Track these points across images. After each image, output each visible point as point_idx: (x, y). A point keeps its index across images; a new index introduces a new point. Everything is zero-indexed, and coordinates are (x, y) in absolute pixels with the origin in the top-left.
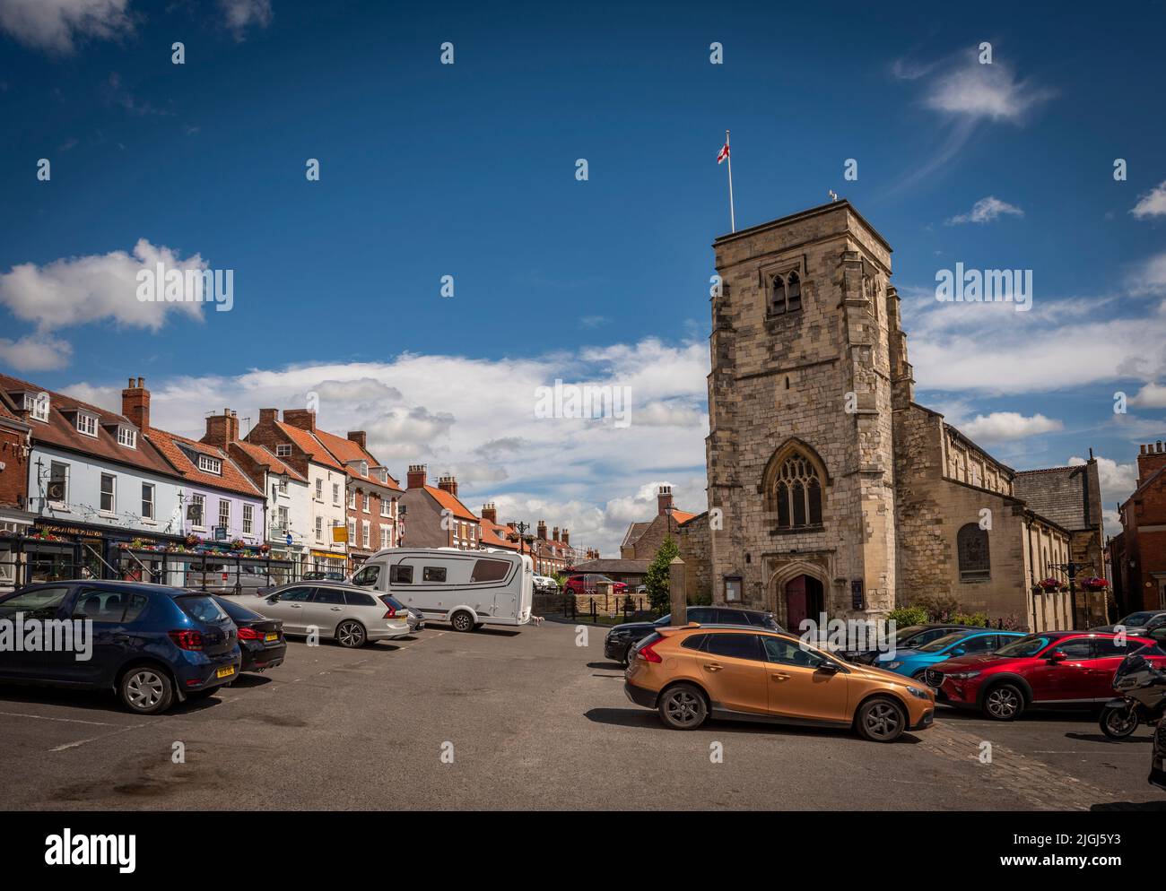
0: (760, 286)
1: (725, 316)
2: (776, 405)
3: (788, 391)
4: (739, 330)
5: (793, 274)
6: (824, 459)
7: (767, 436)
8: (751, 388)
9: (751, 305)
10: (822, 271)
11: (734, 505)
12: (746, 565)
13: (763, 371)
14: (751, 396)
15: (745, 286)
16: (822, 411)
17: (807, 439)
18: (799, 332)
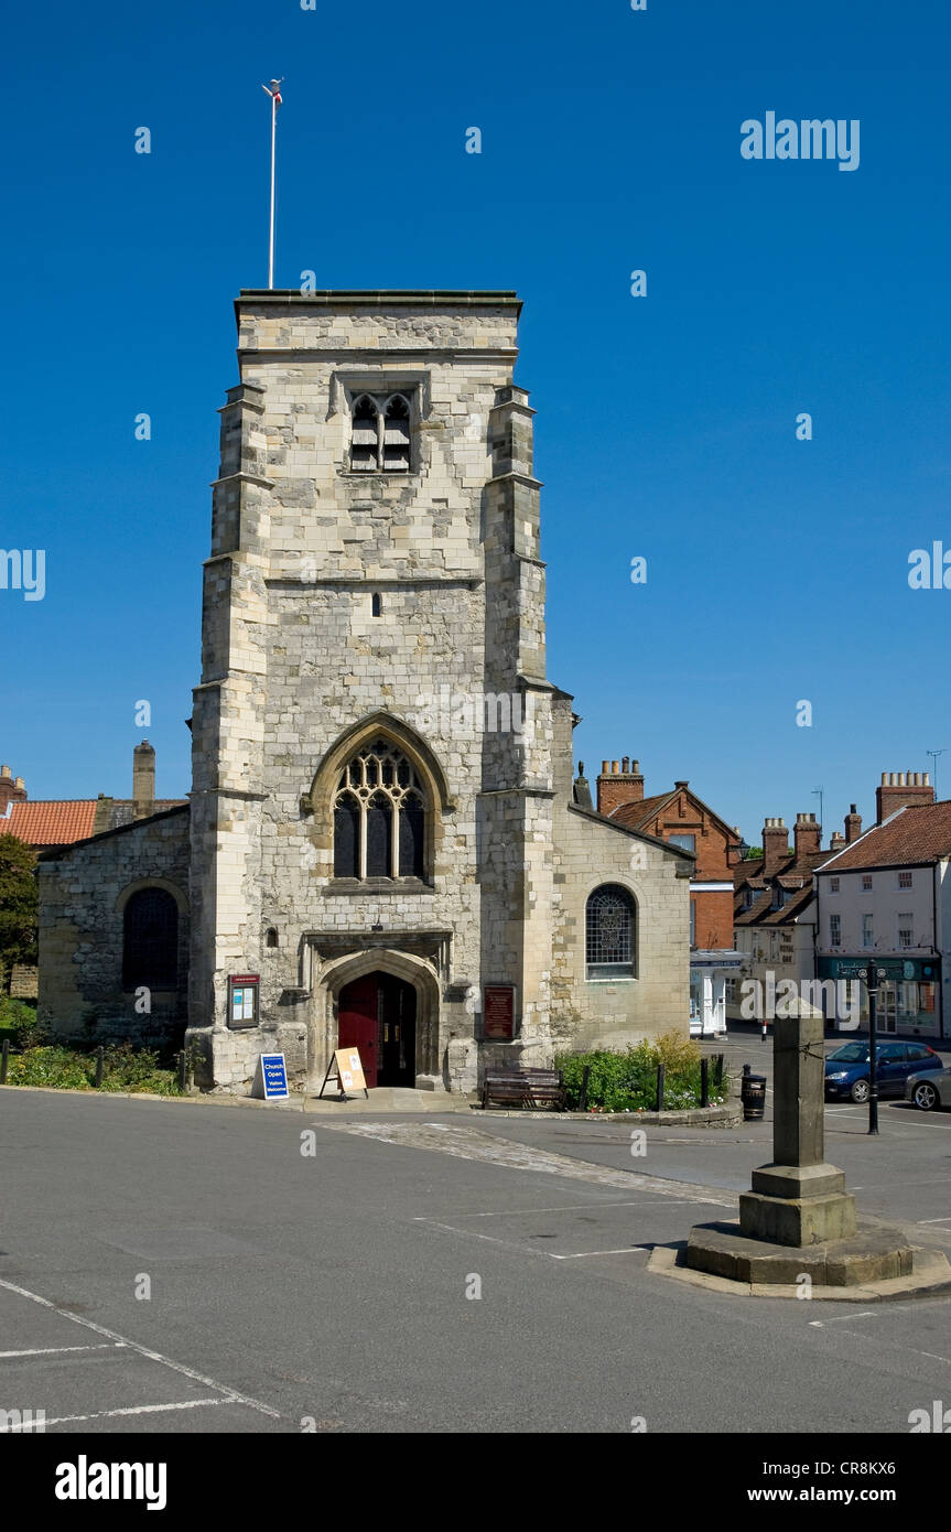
0: (331, 413)
1: (256, 449)
2: (352, 643)
3: (377, 620)
4: (280, 485)
5: (397, 402)
7: (327, 702)
8: (304, 604)
9: (310, 440)
10: (459, 408)
12: (268, 950)
13: (325, 574)
16: (444, 669)
17: (408, 718)
18: (409, 512)
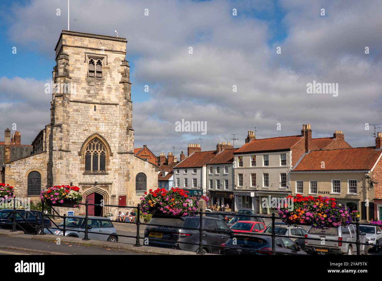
0: (85, 62)
1: (67, 69)
2: (90, 117)
3: (95, 112)
4: (73, 78)
5: (99, 61)
6: (110, 144)
7: (84, 130)
8: (78, 107)
9: (80, 68)
10: (113, 64)
11: (67, 160)
13: (83, 100)
14: (77, 110)
15: (77, 59)
16: (110, 124)
17: (103, 135)
18: (102, 88)
